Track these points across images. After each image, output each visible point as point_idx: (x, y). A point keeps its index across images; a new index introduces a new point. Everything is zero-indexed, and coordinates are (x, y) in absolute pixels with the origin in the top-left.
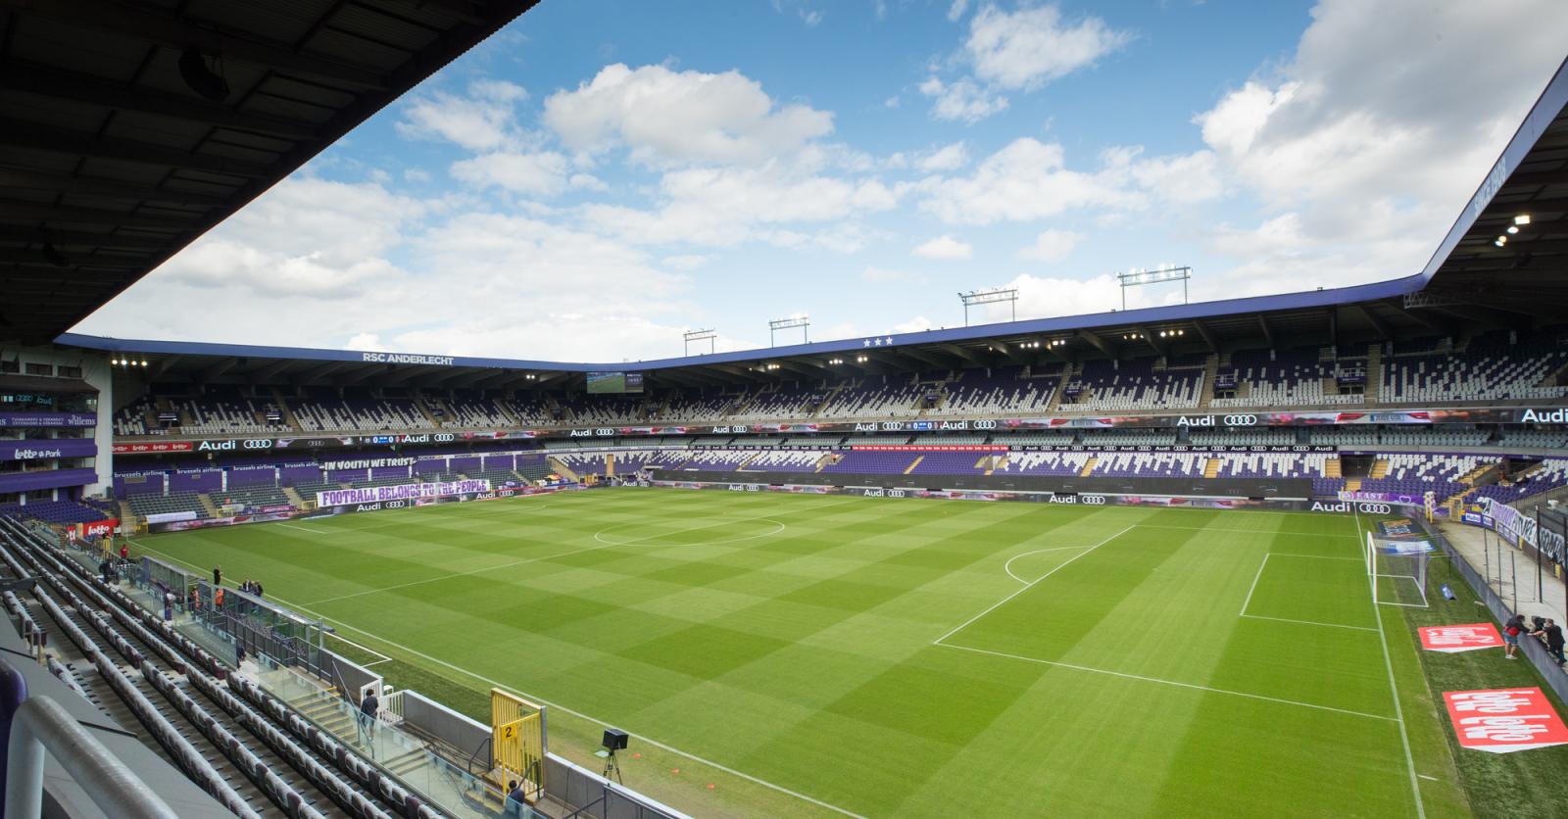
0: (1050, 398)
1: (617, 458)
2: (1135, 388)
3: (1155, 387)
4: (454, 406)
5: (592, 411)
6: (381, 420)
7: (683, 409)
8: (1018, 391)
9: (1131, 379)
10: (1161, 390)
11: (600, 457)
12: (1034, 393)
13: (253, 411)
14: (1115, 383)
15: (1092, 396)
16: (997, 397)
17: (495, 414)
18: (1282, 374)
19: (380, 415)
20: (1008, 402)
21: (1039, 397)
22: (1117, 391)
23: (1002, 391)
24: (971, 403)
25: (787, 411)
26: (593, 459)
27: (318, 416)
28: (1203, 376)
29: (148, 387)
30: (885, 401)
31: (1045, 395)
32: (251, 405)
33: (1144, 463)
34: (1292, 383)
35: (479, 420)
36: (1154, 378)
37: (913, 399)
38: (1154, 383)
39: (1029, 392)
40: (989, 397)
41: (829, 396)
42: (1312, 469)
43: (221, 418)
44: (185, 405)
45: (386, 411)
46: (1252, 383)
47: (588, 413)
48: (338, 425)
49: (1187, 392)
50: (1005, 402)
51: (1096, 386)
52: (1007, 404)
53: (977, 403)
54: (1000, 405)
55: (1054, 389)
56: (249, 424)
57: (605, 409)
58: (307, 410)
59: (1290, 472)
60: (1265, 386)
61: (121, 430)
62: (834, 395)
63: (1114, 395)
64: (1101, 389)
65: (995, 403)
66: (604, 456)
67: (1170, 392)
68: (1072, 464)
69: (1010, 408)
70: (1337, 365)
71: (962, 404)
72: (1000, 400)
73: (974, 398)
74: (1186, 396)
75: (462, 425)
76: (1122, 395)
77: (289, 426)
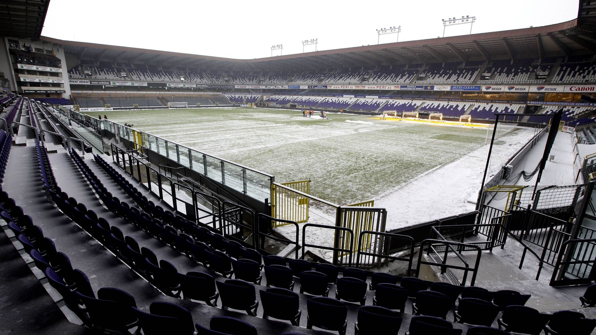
0: (413, 78)
1: (248, 97)
2: (448, 75)
3: (457, 75)
4: (188, 74)
5: (239, 79)
6: (161, 78)
7: (273, 80)
8: (401, 75)
9: (448, 71)
10: (459, 76)
11: (242, 96)
12: (407, 76)
13: (116, 72)
14: (441, 73)
15: (429, 78)
16: (392, 77)
17: (203, 78)
18: (513, 70)
19: (161, 76)
20: (396, 79)
21: (408, 77)
22: (441, 76)
23: (394, 75)
24: (381, 79)
25: (311, 81)
26: (239, 97)
27: (139, 75)
28: (479, 70)
29: (80, 61)
30: (348, 78)
31: (411, 77)
32: (115, 70)
33: (444, 105)
34: (516, 74)
35: (197, 80)
36: (458, 71)
37: (359, 77)
38: (457, 73)
39: (405, 75)
40: (389, 77)
41: (328, 75)
42: (512, 110)
43: (105, 74)
44: (93, 68)
45: (163, 75)
46: (498, 74)
47: (238, 80)
48: (146, 79)
49: (469, 77)
50: (394, 79)
51: (432, 74)
52: (395, 80)
53: (383, 79)
54: (392, 80)
55: (415, 74)
56: (115, 76)
57: (244, 78)
58: (135, 73)
59: (502, 111)
60: (504, 75)
61: (72, 76)
62: (330, 75)
63: (439, 77)
64: (434, 75)
65: (391, 79)
66: (243, 96)
67: (462, 77)
68: (415, 105)
69: (395, 81)
70: (539, 67)
71: (377, 79)
72: (393, 78)
73: (383, 77)
74: (468, 79)
75: (190, 81)
76: (442, 77)
77: (129, 78)
